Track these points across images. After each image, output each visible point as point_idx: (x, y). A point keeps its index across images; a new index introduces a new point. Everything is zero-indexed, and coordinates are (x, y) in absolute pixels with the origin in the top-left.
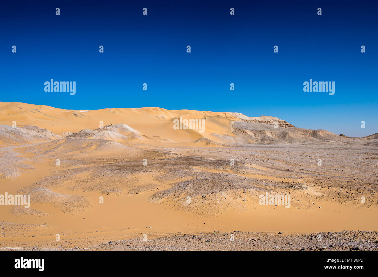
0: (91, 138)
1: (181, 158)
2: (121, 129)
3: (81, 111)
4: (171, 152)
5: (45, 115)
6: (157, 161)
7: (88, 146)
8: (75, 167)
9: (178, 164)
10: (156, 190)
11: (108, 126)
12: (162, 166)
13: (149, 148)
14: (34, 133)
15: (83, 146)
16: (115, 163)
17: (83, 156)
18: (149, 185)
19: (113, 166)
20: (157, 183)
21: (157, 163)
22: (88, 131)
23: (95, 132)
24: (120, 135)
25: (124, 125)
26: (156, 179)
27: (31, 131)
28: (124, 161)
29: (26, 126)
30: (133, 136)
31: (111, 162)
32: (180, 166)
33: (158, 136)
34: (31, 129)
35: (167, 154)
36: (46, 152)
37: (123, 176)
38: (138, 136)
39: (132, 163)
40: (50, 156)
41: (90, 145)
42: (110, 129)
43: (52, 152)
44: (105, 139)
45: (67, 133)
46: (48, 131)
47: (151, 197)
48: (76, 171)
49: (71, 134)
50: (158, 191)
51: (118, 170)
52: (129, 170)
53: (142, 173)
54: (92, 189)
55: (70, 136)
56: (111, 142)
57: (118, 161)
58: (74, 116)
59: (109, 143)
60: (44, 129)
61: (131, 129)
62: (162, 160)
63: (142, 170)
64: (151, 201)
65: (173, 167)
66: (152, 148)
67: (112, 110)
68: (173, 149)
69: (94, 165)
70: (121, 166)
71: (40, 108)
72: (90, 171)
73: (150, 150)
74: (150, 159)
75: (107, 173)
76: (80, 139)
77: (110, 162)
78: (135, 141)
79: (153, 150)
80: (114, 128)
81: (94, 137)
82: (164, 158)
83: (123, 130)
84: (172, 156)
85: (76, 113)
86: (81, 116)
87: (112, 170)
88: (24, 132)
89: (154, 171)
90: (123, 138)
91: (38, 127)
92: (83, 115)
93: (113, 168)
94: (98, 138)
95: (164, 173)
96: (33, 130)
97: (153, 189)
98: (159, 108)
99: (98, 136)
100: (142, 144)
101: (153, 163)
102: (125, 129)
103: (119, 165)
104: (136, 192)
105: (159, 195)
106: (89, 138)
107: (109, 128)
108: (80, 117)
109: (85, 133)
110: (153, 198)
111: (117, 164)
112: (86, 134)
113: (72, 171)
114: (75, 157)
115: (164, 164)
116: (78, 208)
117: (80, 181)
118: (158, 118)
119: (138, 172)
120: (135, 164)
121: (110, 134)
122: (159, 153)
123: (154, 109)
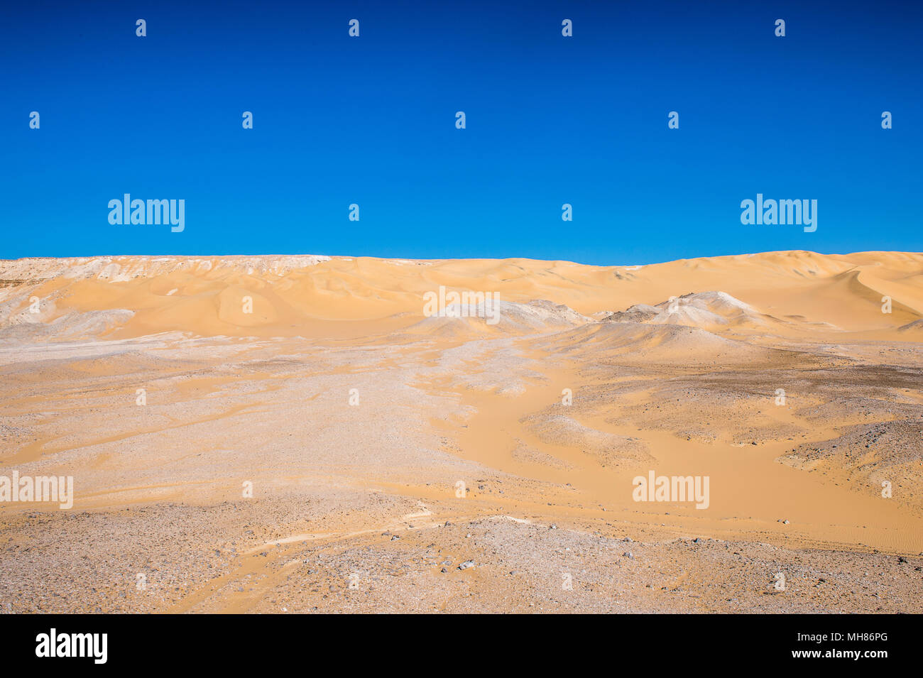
0: (649, 322)
1: (862, 369)
2: (713, 302)
3: (628, 268)
4: (835, 354)
5: (563, 279)
6: (800, 373)
7: (644, 338)
8: (620, 380)
9: (856, 383)
10: (798, 440)
11: (685, 297)
12: (813, 386)
14: (545, 314)
15: (633, 338)
16: (702, 375)
17: (634, 358)
18: (782, 426)
19: (698, 380)
20: (801, 423)
21: (799, 379)
22: (644, 307)
23: (657, 309)
24: (711, 315)
25: (719, 293)
26: (799, 414)
27: (539, 309)
28: (721, 370)
29: (531, 301)
30: (740, 317)
31: (693, 373)
32: (859, 388)
33: (800, 317)
34: (539, 306)
35: (824, 358)
36: (566, 350)
37: (720, 404)
38: (753, 317)
39: (741, 377)
40: (574, 356)
41: (648, 336)
42: (690, 302)
43: (577, 349)
44: (679, 323)
45: (603, 313)
46: (569, 309)
47: (786, 454)
48: (623, 387)
49: (611, 314)
50: (805, 441)
51: (709, 391)
52: (734, 390)
53: (764, 399)
54: (654, 425)
55: (610, 318)
56: (691, 330)
57: (708, 369)
58: (616, 279)
59: (688, 331)
60: (563, 306)
61: (736, 303)
62: (813, 372)
63: (765, 393)
64: (788, 463)
65: (841, 389)
66: (786, 343)
67: (693, 262)
68: (840, 347)
69: (658, 377)
70: (715, 381)
71: (554, 266)
72: (650, 389)
73: (782, 348)
74: (782, 368)
75: (685, 396)
76: (628, 325)
77: (694, 372)
78: (745, 328)
79: (789, 349)
80: (698, 300)
81: (655, 321)
82: (816, 366)
83: (718, 304)
84: (837, 362)
85: (619, 273)
86: (629, 277)
87: (697, 389)
88: (529, 312)
89: (793, 395)
90: (717, 321)
91: (551, 302)
92: (632, 275)
93: (697, 385)
94: (665, 321)
95: (818, 402)
96: (544, 308)
97: (793, 437)
98: (803, 251)
99: (664, 318)
100: (762, 335)
101: (789, 376)
102: (722, 302)
103: (711, 378)
104: (751, 440)
105: (808, 453)
106: (645, 322)
107: (686, 300)
108: (628, 279)
109: (638, 312)
110: (791, 457)
111: (705, 377)
112: (641, 315)
113: (616, 387)
114: (619, 360)
115: (818, 382)
116: (629, 460)
117: (632, 407)
118: (801, 275)
119: (754, 397)
120: (748, 378)
121: (689, 314)
122: (806, 355)
123: (789, 255)
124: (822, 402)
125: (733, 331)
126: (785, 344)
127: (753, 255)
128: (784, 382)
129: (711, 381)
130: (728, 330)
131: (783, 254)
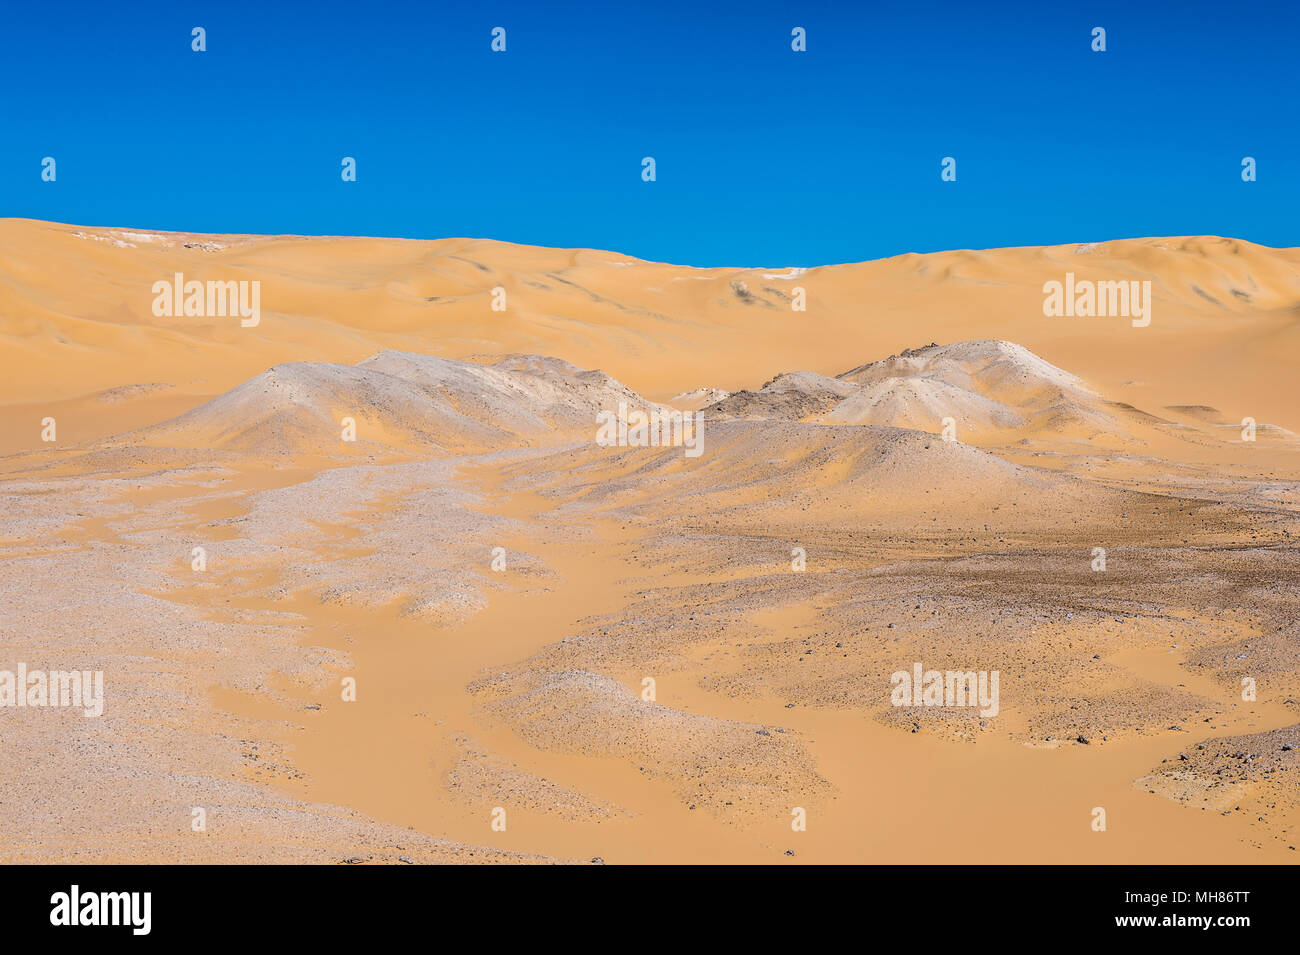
0: (822, 420)
2: (987, 368)
3: (769, 275)
4: (1292, 507)
5: (597, 299)
6: (1201, 557)
7: (808, 461)
8: (742, 573)
10: (1194, 732)
11: (916, 353)
12: (1233, 589)
13: (1153, 480)
14: (545, 393)
15: (779, 462)
16: (953, 559)
17: (780, 513)
18: (1155, 695)
19: (940, 575)
20: (1202, 685)
21: (1200, 570)
22: (808, 380)
23: (843, 386)
24: (982, 403)
25: (1001, 346)
26: (1198, 661)
27: (529, 380)
28: (1002, 549)
29: (508, 357)
30: (1055, 409)
31: (929, 555)
33: (1207, 409)
34: (530, 373)
35: (1265, 519)
36: (601, 492)
38: (1083, 408)
39: (1051, 565)
40: (621, 510)
41: (818, 458)
42: (926, 367)
43: (631, 491)
44: (899, 423)
45: (701, 393)
46: (612, 382)
47: (1164, 769)
48: (750, 593)
49: (722, 396)
50: (1213, 734)
51: (969, 602)
52: (1034, 599)
53: (1109, 622)
54: (829, 695)
55: (719, 407)
56: (928, 440)
57: (968, 546)
58: (737, 302)
59: (920, 444)
60: (594, 374)
61: (1043, 370)
62: (1236, 555)
63: (1111, 607)
64: (1168, 791)
66: (1170, 477)
67: (938, 261)
69: (842, 566)
70: (987, 575)
71: (573, 264)
72: (818, 598)
73: (1159, 491)
74: (1156, 542)
75: (909, 615)
76: (766, 426)
77: (930, 550)
78: (1069, 436)
79: (1175, 493)
80: (947, 362)
81: (837, 416)
82: (1244, 538)
83: (998, 374)
85: (745, 287)
86: (772, 298)
87: (938, 596)
88: (501, 388)
89: (1182, 613)
90: (995, 419)
91: (562, 362)
92: (778, 293)
93: (941, 586)
94: (862, 417)
95: (1245, 632)
96: (543, 377)
97: (1180, 724)
98: (1217, 238)
99: (860, 408)
100: (1109, 456)
101: (1174, 564)
102: (1010, 369)
103: (974, 568)
104: (1074, 732)
105: (1219, 763)
106: (812, 419)
107: (916, 362)
108: (768, 304)
109: (793, 391)
110: (1177, 774)
111: (961, 566)
112: (801, 400)
113: (731, 593)
114: (740, 520)
115: (1247, 578)
116: (761, 789)
117: (770, 647)
118: (1211, 300)
119: (1084, 619)
120: (1068, 569)
121: (923, 399)
122: (1218, 508)
123: (1183, 248)
124: (1257, 632)
125: (1035, 444)
126: (1166, 480)
127: (1093, 245)
129: (976, 576)
130: (1024, 442)
131: (1167, 245)
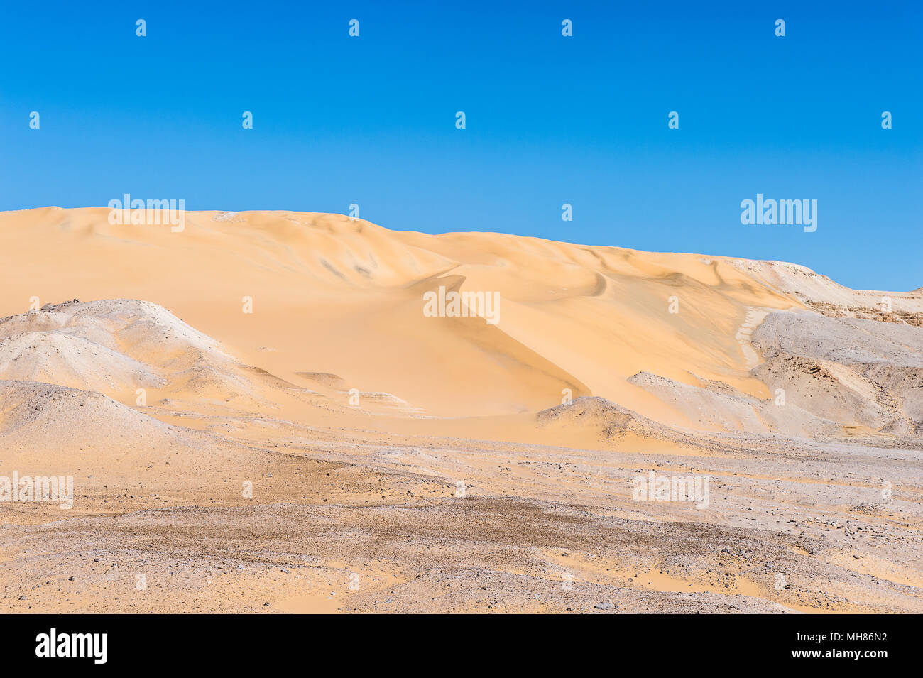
1: (472, 504)
2: (128, 327)
4: (412, 470)
6: (346, 513)
9: (465, 537)
11: (57, 309)
12: (376, 542)
13: (287, 442)
16: (120, 515)
19: (111, 531)
21: (346, 526)
24: (124, 362)
25: (144, 306)
28: (160, 505)
30: (196, 371)
31: (89, 512)
32: (472, 547)
33: (330, 376)
35: (391, 480)
37: (176, 586)
38: (222, 370)
39: (214, 521)
42: (68, 323)
51: (145, 556)
52: (204, 553)
53: (275, 572)
56: (83, 397)
59: (75, 402)
61: (183, 332)
62: (376, 512)
63: (275, 558)
65: (436, 551)
68: (423, 454)
70: (155, 530)
73: (297, 453)
75: (88, 568)
77: (91, 507)
78: (207, 399)
79: (312, 455)
80: (88, 319)
82: (374, 497)
83: (140, 334)
84: (419, 489)
87: (113, 550)
89: (336, 564)
93: (114, 541)
95: (391, 580)
100: (246, 418)
101: (323, 521)
102: (152, 328)
103: (141, 523)
107: (59, 318)
111: (130, 521)
115: (387, 532)
118: (338, 274)
119: (252, 569)
120: (233, 524)
121: (66, 354)
122: (351, 469)
123: (314, 224)
124: (399, 580)
125: (176, 404)
126: (300, 442)
127: (232, 214)
128: (313, 533)
129: (145, 531)
130: (164, 402)
131: (299, 219)
